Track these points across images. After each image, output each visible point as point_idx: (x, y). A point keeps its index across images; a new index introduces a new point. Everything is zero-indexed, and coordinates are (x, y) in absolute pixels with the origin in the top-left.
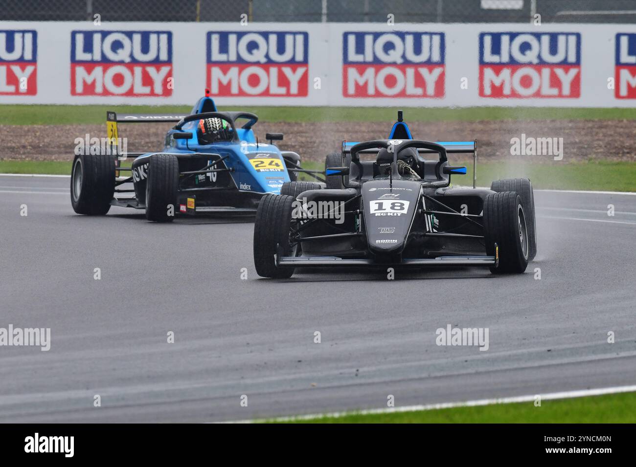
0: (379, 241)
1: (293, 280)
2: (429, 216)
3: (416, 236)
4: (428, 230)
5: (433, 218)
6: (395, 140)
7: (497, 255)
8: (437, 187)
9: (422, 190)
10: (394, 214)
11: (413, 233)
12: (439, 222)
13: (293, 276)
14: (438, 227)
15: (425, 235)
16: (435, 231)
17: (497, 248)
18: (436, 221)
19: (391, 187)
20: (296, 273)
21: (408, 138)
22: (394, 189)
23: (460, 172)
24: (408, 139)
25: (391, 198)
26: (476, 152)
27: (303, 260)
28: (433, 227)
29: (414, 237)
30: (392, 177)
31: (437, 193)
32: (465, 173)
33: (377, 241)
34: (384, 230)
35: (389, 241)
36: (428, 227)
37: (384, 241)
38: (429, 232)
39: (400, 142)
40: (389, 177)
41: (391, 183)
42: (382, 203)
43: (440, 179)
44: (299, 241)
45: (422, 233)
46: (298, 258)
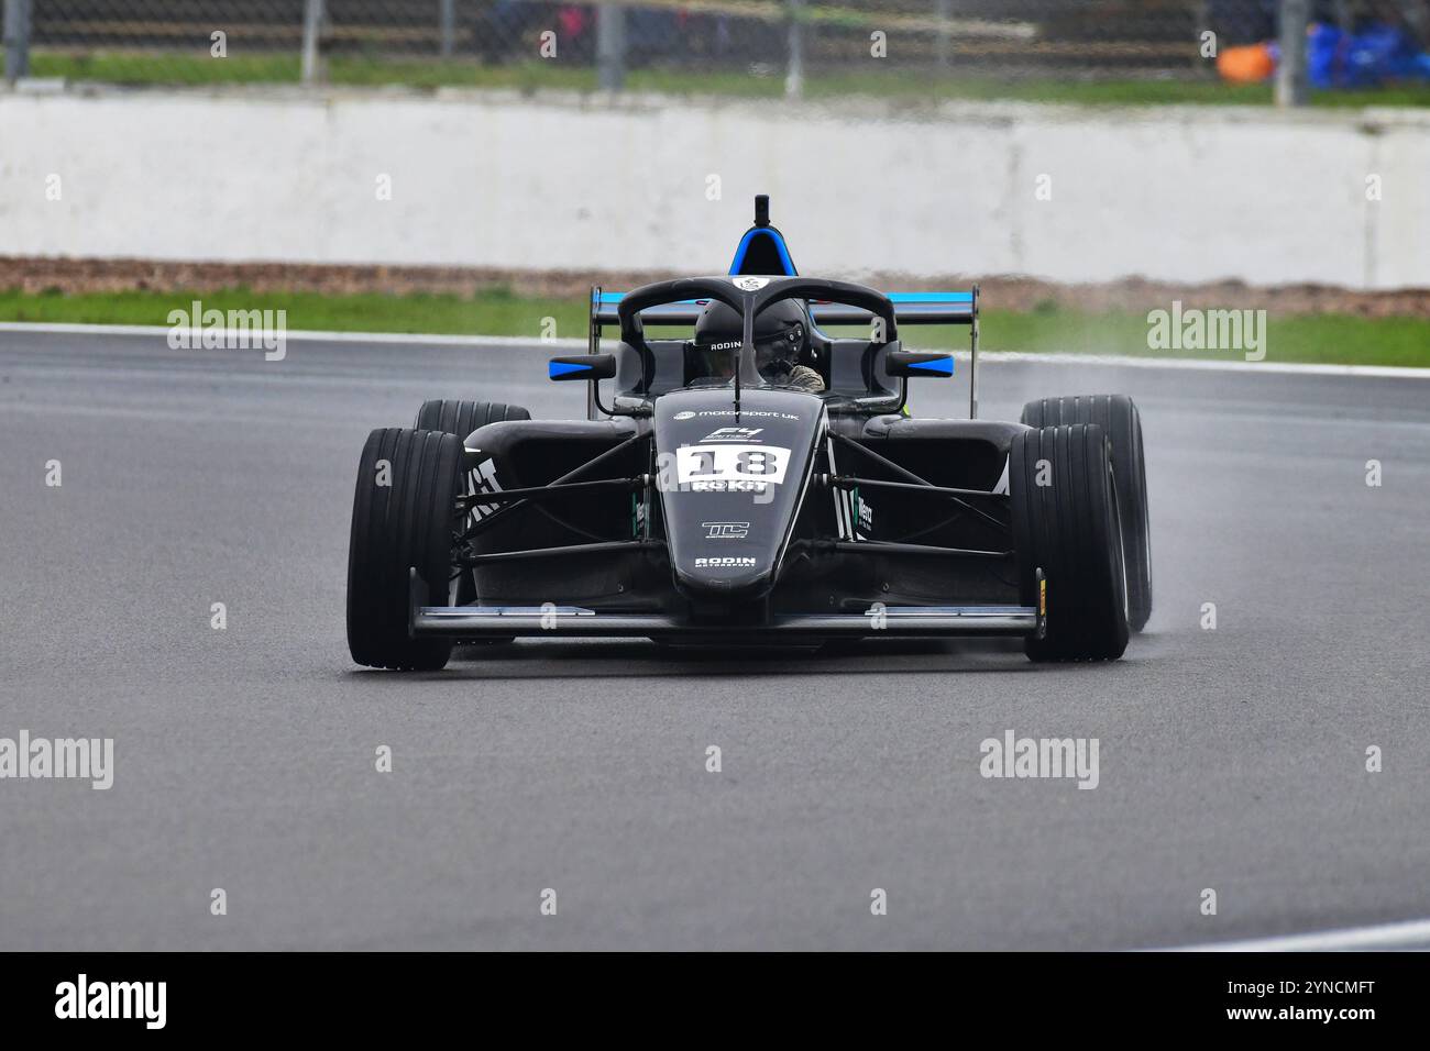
0: (705, 561)
1: (450, 675)
2: (844, 492)
3: (810, 551)
4: (842, 535)
5: (856, 503)
6: (748, 277)
7: (1043, 604)
8: (869, 412)
9: (825, 421)
10: (745, 485)
11: (800, 541)
12: (874, 516)
13: (449, 665)
14: (869, 528)
15: (833, 549)
16: (860, 537)
17: (1043, 583)
18: (865, 511)
19: (738, 409)
20: (455, 660)
21: (782, 272)
22: (744, 413)
23: (936, 369)
24: (785, 274)
25: (738, 438)
26: (977, 322)
27: (480, 616)
28: (857, 528)
29: (804, 554)
30: (741, 382)
31: (869, 431)
32: (948, 375)
33: (698, 561)
34: (718, 530)
35: (733, 560)
36: (844, 528)
37: (719, 560)
38: (846, 539)
39: (761, 282)
40: (732, 382)
41: (738, 396)
42: (712, 454)
43: (877, 390)
44: (468, 566)
45: (826, 544)
46: (463, 611)
